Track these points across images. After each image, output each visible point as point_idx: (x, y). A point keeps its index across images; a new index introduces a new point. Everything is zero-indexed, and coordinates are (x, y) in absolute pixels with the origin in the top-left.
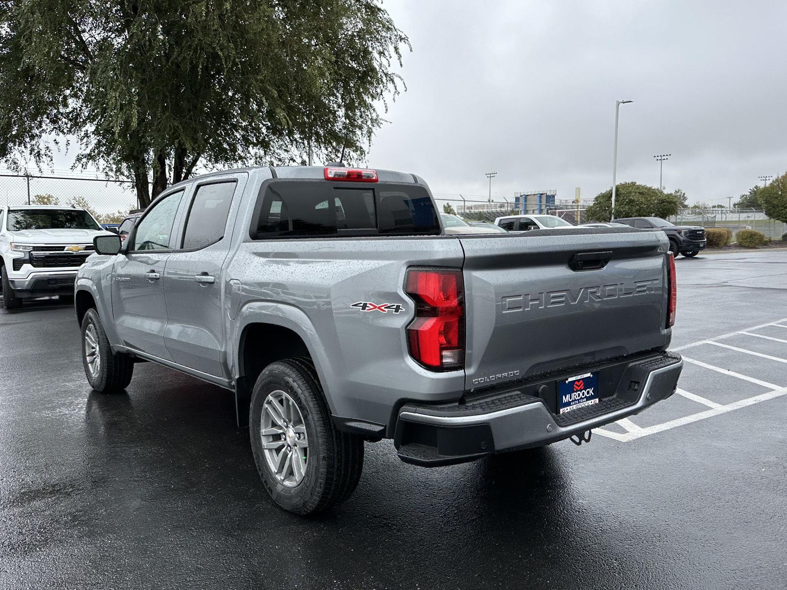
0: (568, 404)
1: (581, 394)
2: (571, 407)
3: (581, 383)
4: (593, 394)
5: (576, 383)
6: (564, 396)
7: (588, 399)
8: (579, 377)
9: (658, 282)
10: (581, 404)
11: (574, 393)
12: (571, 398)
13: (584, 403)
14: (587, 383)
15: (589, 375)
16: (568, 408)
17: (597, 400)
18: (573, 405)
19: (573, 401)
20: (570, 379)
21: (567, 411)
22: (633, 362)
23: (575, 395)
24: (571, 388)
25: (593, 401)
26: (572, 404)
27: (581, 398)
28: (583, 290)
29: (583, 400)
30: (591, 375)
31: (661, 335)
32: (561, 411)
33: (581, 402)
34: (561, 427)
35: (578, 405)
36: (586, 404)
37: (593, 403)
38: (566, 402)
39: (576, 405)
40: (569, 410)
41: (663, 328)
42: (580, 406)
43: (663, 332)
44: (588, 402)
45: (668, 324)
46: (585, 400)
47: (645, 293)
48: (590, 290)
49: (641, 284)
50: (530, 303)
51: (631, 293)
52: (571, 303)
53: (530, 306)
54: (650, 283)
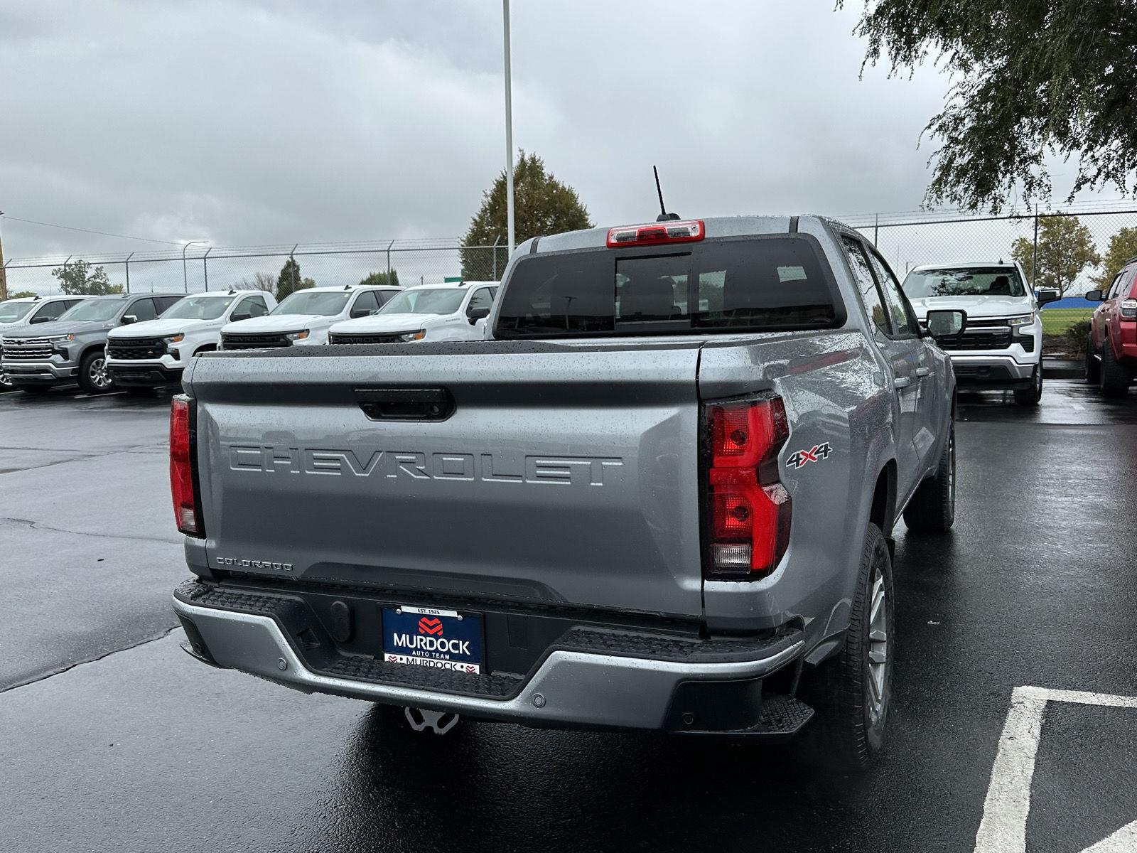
0: (405, 651)
1: (437, 644)
2: (410, 658)
3: (437, 625)
4: (468, 653)
5: (424, 619)
6: (395, 635)
7: (454, 658)
8: (427, 611)
9: (620, 464)
10: (436, 661)
11: (419, 637)
12: (412, 643)
13: (443, 662)
14: (450, 629)
15: (453, 614)
16: (405, 658)
17: (477, 669)
18: (417, 656)
19: (416, 649)
20: (405, 609)
21: (399, 661)
22: (584, 624)
23: (421, 640)
24: (411, 625)
25: (465, 665)
26: (414, 653)
27: (437, 651)
28: (381, 454)
29: (442, 656)
30: (460, 616)
31: (683, 590)
32: (387, 657)
33: (435, 658)
34: (313, 672)
35: (428, 660)
36: (448, 666)
37: (464, 670)
38: (400, 644)
39: (422, 659)
40: (404, 661)
41: (692, 575)
42: (432, 664)
43: (693, 584)
44: (454, 663)
45: (709, 571)
46: (447, 657)
47: (567, 483)
48: (400, 457)
49: (551, 462)
50: (275, 462)
51: (519, 476)
52: (357, 474)
53: (274, 466)
54: (585, 463)
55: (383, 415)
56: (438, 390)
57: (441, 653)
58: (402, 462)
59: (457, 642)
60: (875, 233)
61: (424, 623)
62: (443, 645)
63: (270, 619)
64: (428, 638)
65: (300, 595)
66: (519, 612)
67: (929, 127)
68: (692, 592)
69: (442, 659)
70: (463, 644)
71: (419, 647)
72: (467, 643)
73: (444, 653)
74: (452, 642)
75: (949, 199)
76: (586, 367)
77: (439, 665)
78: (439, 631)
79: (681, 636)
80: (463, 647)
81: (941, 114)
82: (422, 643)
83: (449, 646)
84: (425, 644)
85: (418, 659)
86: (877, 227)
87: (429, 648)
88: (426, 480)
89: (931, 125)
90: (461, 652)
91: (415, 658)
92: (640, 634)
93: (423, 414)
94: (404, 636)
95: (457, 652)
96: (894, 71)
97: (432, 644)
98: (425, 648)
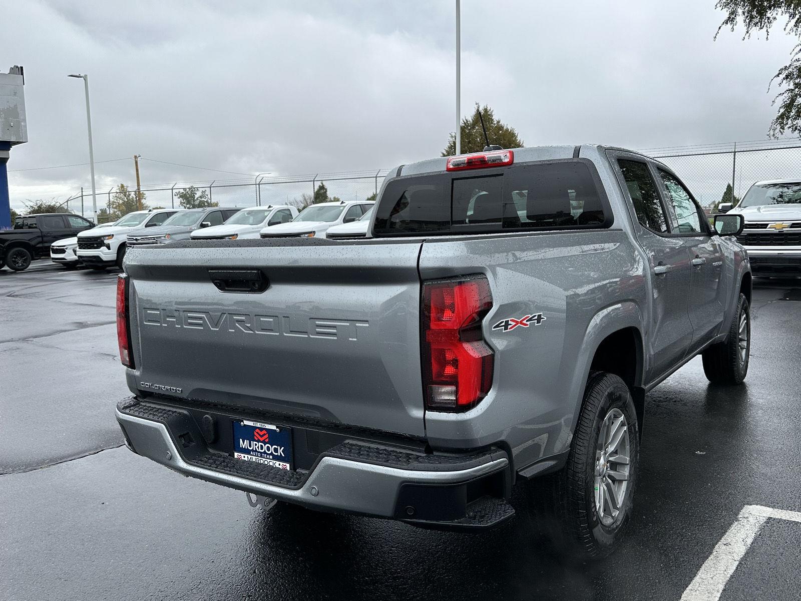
0: (246, 451)
1: (265, 448)
2: (249, 457)
3: (265, 434)
4: (283, 455)
5: (257, 430)
6: (241, 440)
7: (276, 458)
8: (258, 425)
9: (367, 325)
10: (264, 459)
11: (254, 443)
12: (250, 446)
13: (269, 460)
14: (273, 438)
15: (273, 427)
16: (246, 456)
17: (288, 466)
18: (253, 455)
20: (246, 423)
21: (243, 458)
22: (353, 439)
23: (256, 445)
24: (250, 434)
25: (281, 463)
26: (252, 453)
27: (265, 452)
28: (225, 315)
29: (268, 456)
30: (278, 429)
31: (412, 418)
32: (236, 454)
33: (264, 458)
34: (186, 462)
35: (260, 458)
36: (271, 464)
37: (281, 467)
38: (244, 447)
39: (256, 457)
40: (246, 459)
41: (417, 407)
42: (262, 462)
43: (418, 413)
44: (275, 462)
45: (430, 404)
46: (271, 457)
47: (334, 338)
48: (236, 318)
49: (325, 323)
50: (167, 319)
51: (305, 333)
52: (212, 329)
53: (167, 322)
54: (346, 324)
55: (226, 288)
56: (255, 271)
57: (267, 454)
58: (238, 321)
59: (276, 447)
60: (733, 157)
61: (257, 433)
62: (268, 449)
63: (163, 425)
64: (260, 444)
65: (188, 410)
66: (313, 428)
67: (778, 76)
68: (417, 419)
69: (268, 459)
70: (280, 449)
71: (254, 449)
72: (283, 448)
73: (269, 454)
74: (274, 447)
75: (791, 129)
76: (344, 256)
77: (266, 463)
78: (266, 439)
79: (413, 450)
80: (280, 451)
81: (788, 66)
82: (256, 447)
83: (272, 449)
84: (258, 447)
85: (254, 457)
86: (735, 152)
87: (260, 451)
88: (251, 333)
89: (779, 74)
90: (279, 455)
91: (252, 457)
92: (387, 448)
93: (249, 288)
94: (246, 441)
95: (277, 454)
96: (748, 34)
97: (262, 448)
98: (258, 450)
